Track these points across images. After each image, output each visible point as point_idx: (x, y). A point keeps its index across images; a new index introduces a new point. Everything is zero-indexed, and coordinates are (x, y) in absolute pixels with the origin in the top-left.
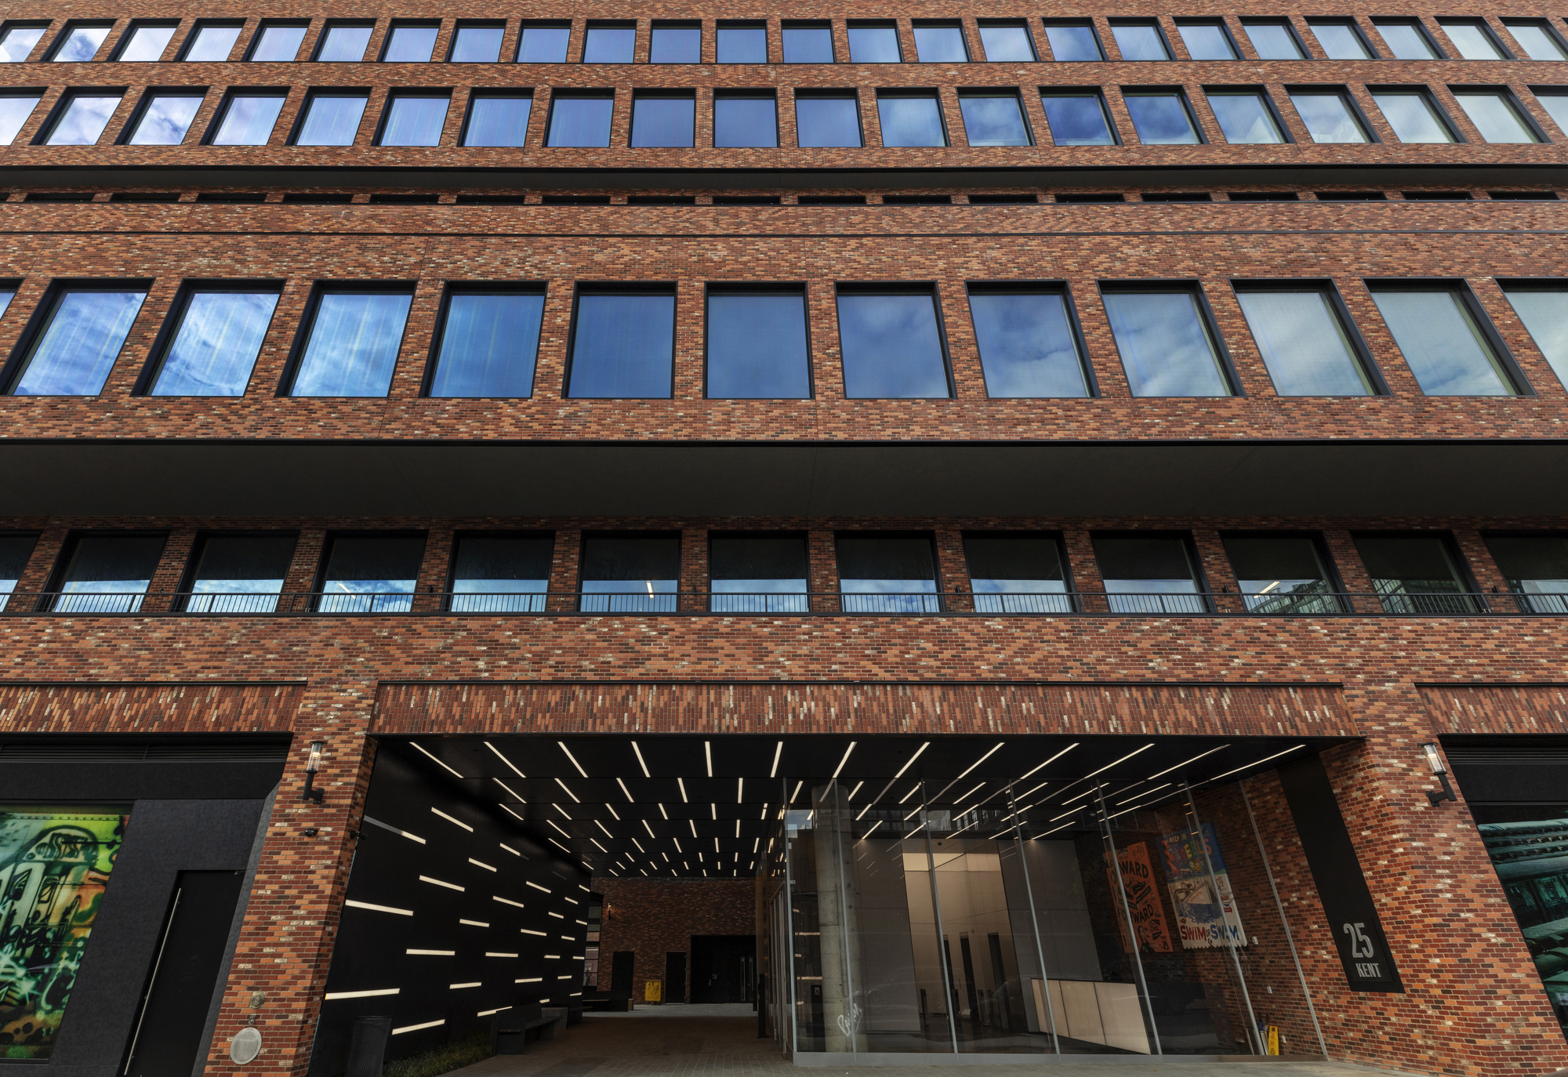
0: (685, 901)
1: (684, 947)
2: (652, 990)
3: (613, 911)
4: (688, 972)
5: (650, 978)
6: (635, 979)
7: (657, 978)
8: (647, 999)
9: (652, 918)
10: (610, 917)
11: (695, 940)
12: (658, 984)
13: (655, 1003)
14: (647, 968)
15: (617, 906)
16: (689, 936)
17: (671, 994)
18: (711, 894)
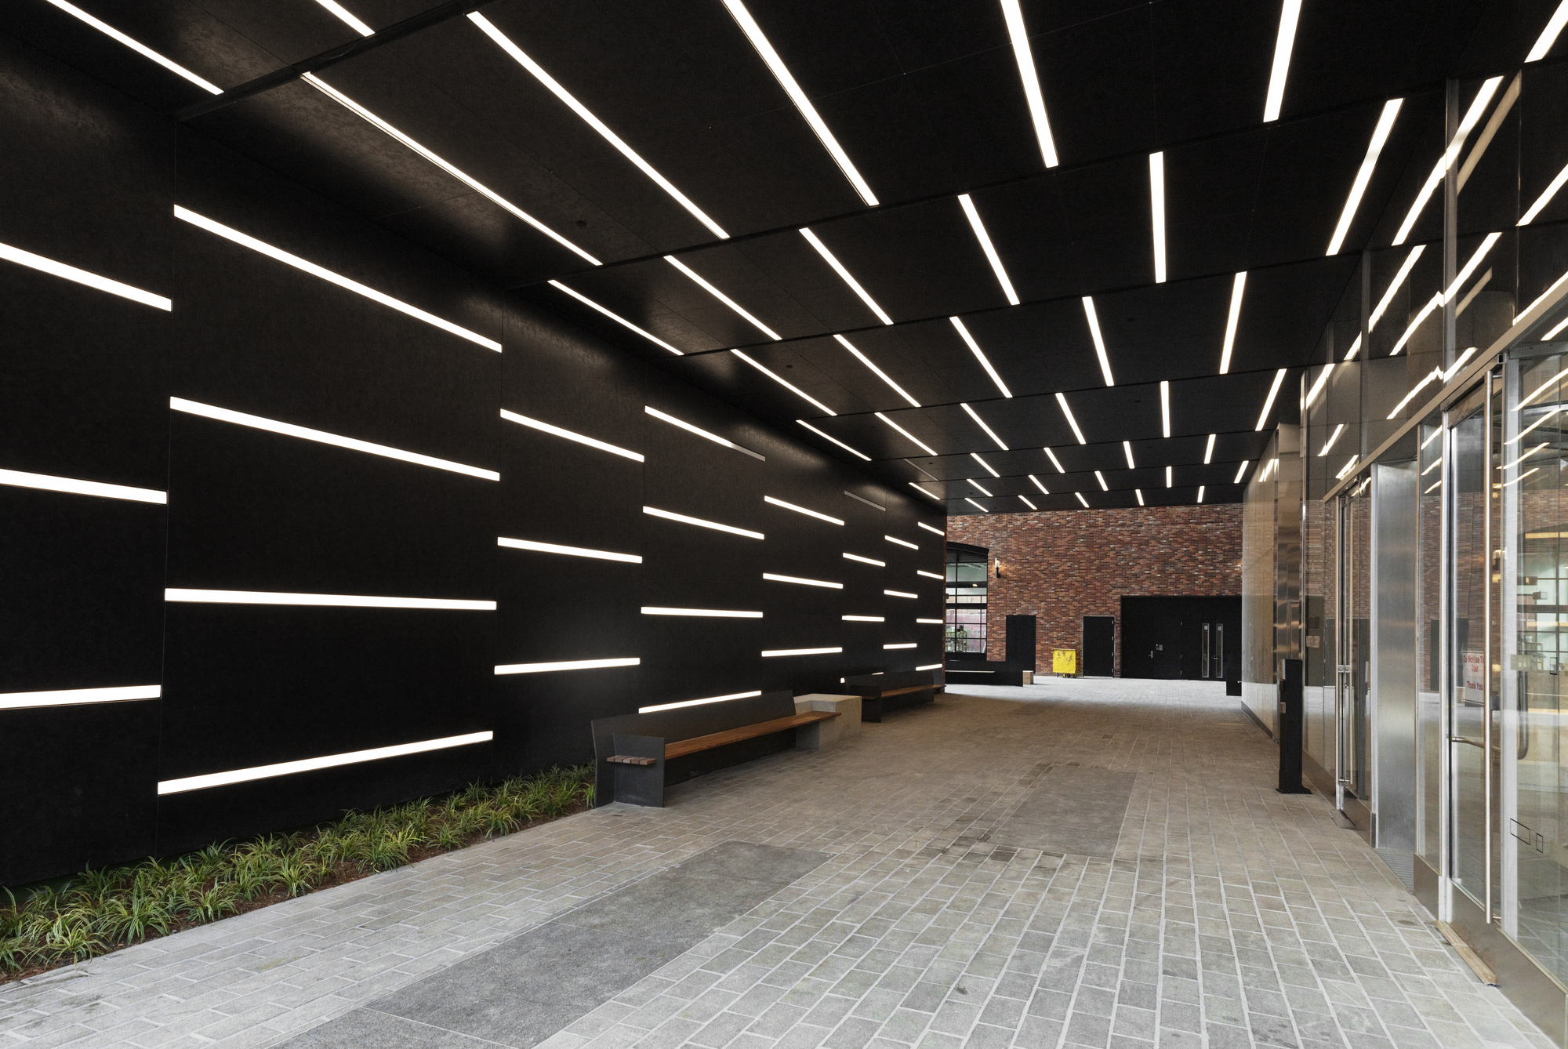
0: (1112, 554)
1: (1112, 609)
2: (1064, 660)
3: (1002, 568)
4: (1117, 641)
5: (1060, 647)
6: (1038, 647)
7: (1071, 647)
8: (1056, 670)
9: (1060, 576)
10: (999, 575)
11: (1125, 601)
12: (1071, 654)
13: (1068, 676)
14: (1055, 634)
15: (1009, 562)
16: (1117, 597)
17: (1093, 664)
18: (1153, 543)
